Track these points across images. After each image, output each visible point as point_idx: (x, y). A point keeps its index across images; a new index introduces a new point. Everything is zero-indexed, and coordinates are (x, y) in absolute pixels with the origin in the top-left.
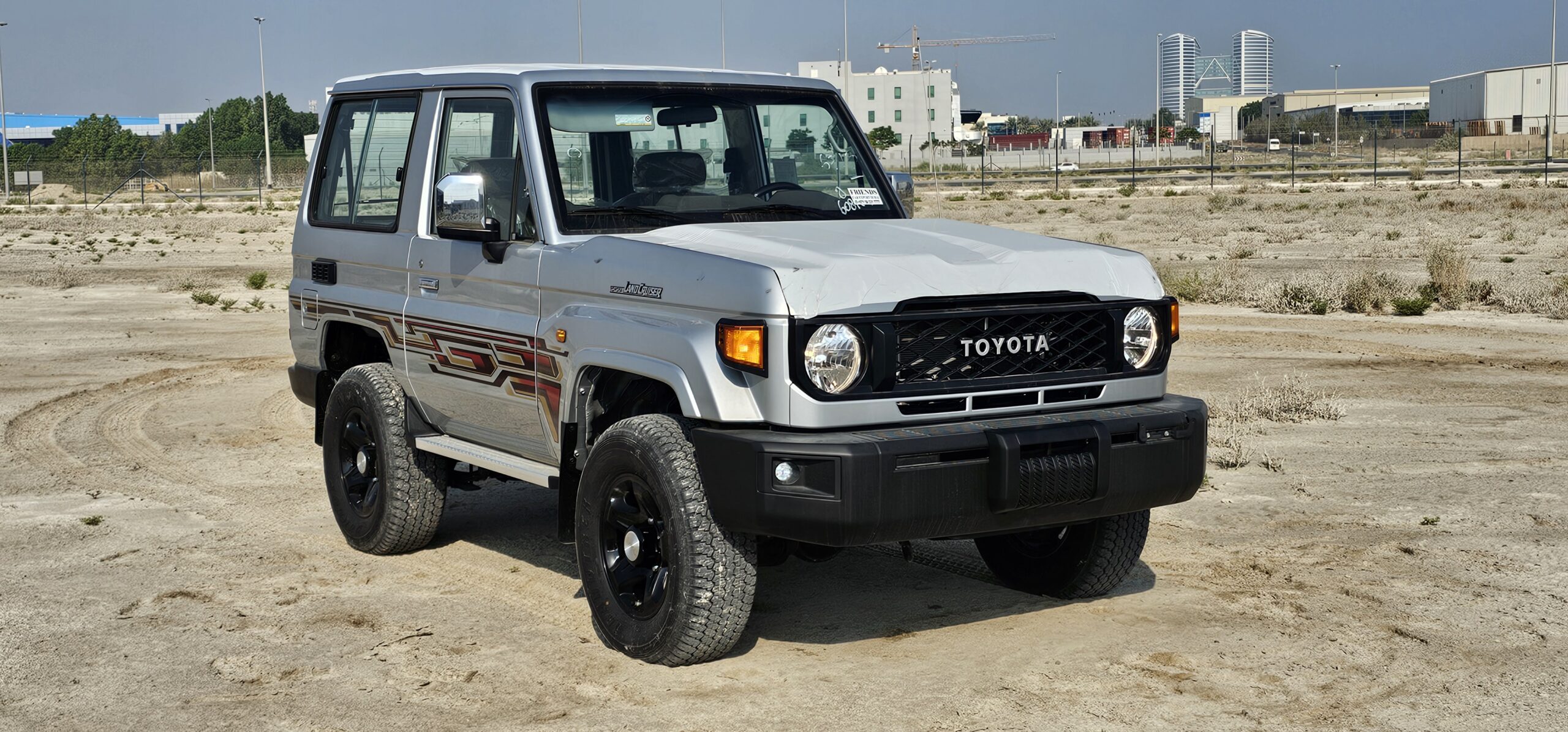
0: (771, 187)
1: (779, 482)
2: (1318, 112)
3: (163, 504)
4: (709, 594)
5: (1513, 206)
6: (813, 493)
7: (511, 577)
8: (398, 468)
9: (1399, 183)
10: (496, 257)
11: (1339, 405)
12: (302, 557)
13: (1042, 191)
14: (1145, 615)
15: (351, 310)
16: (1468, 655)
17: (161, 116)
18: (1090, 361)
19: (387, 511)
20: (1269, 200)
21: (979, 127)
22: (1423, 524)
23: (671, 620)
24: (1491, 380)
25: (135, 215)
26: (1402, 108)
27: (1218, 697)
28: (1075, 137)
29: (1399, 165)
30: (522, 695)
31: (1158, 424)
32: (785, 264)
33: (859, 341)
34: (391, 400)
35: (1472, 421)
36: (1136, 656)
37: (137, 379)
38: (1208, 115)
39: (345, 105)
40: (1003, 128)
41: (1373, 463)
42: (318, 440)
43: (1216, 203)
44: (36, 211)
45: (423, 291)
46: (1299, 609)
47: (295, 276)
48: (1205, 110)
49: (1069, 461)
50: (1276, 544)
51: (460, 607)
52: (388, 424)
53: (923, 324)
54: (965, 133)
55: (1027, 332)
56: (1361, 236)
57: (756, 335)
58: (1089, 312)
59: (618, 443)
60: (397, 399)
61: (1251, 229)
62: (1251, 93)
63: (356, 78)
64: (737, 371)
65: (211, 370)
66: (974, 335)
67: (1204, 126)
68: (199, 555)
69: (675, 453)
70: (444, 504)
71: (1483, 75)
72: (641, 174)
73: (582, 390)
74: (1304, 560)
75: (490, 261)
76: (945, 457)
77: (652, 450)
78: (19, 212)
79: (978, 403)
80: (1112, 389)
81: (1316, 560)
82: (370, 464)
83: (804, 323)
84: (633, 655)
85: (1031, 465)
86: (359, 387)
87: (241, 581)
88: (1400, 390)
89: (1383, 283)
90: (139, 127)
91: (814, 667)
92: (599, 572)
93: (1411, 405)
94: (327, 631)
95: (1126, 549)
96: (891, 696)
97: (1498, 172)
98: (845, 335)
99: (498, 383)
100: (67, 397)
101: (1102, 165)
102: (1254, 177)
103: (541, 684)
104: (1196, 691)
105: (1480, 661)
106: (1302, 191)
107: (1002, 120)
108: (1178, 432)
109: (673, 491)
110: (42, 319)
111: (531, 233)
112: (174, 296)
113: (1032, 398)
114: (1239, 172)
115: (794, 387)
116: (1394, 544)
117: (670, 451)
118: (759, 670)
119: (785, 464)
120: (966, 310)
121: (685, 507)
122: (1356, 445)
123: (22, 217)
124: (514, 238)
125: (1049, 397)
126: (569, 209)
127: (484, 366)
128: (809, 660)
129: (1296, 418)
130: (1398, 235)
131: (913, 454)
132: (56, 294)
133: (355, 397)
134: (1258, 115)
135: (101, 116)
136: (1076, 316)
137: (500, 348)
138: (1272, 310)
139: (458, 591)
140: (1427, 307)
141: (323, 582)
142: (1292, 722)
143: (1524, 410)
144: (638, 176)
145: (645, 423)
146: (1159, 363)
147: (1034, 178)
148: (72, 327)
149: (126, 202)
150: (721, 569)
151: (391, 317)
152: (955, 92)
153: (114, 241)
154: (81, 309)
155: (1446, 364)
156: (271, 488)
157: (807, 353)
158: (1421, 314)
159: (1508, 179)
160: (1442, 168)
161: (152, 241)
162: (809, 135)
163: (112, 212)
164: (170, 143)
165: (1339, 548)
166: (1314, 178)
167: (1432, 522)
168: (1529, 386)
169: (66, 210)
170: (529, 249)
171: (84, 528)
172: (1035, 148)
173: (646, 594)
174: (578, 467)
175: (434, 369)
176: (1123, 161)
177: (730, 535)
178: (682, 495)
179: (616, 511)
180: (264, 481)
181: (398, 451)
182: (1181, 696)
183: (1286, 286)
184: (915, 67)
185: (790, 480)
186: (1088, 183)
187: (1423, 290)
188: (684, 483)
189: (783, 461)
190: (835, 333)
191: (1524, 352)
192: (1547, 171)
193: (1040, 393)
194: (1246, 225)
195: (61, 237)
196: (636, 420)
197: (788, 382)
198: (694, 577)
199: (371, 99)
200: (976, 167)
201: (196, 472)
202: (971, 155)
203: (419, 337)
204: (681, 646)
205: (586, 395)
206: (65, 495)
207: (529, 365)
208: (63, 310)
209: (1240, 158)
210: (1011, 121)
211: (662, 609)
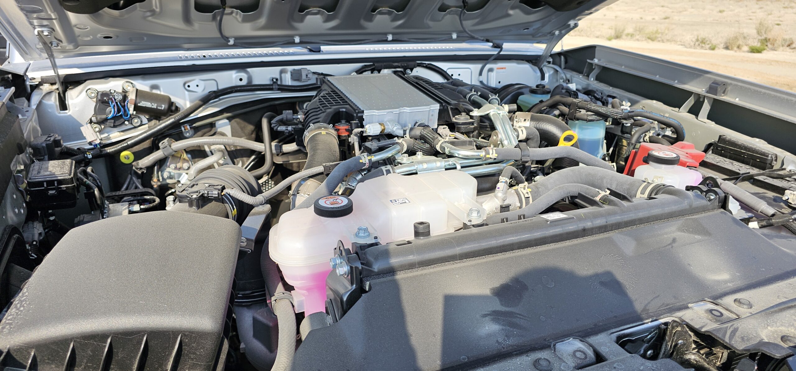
130: (724, 11)
138: (691, 47)
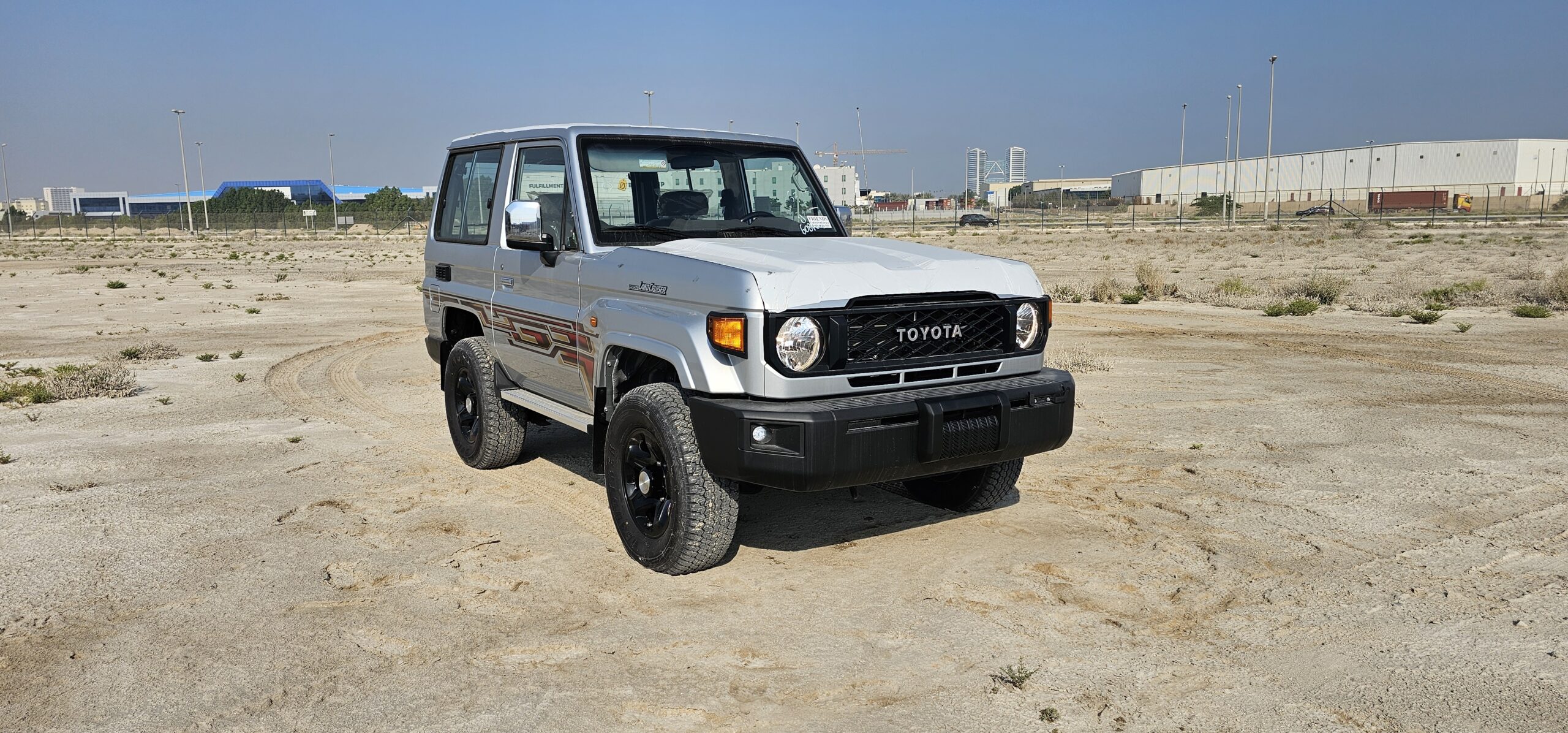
0: (752, 215)
1: (756, 442)
2: (1052, 191)
3: (348, 427)
4: (701, 524)
5: (1166, 242)
6: (783, 451)
7: (568, 489)
8: (491, 411)
9: (1100, 229)
10: (551, 262)
11: (1108, 361)
12: (426, 471)
13: (905, 233)
14: (1022, 528)
15: (459, 299)
16: (1270, 564)
17: (424, 188)
18: (990, 345)
19: (484, 441)
20: (1031, 238)
21: (870, 198)
22: (1191, 448)
23: (672, 542)
24: (1195, 345)
25: (405, 241)
26: (1096, 190)
27: (1095, 608)
28: (921, 204)
29: (1097, 220)
30: (555, 604)
31: (1043, 391)
32: (760, 269)
33: (818, 330)
34: (485, 364)
35: (1194, 372)
36: (1023, 566)
37: (365, 339)
38: (993, 193)
39: (458, 156)
40: (882, 199)
41: (1141, 402)
42: (443, 389)
43: (1002, 239)
44: (350, 239)
45: (504, 287)
46: (1131, 521)
47: (426, 276)
48: (991, 190)
49: (979, 422)
50: (1097, 465)
51: (526, 517)
52: (484, 380)
53: (868, 317)
54: (862, 201)
55: (947, 322)
56: (1087, 258)
57: (737, 325)
58: (991, 307)
59: (632, 404)
60: (491, 363)
61: (1025, 254)
62: (1015, 181)
63: (464, 137)
64: (724, 353)
65: (412, 333)
66: (907, 325)
67: (991, 199)
68: (358, 468)
69: (676, 415)
70: (525, 435)
71: (1141, 172)
72: (663, 206)
73: (609, 363)
74: (1121, 478)
75: (546, 265)
76: (884, 422)
77: (658, 412)
78: (341, 239)
79: (909, 377)
80: (1006, 365)
81: (1129, 478)
82: (474, 406)
83: (776, 316)
84: (646, 564)
85: (951, 426)
86: (465, 354)
87: (378, 491)
88: (1142, 351)
89: (1114, 284)
90: (412, 194)
91: (782, 576)
92: (622, 499)
93: (1152, 361)
94: (422, 538)
95: (1007, 478)
96: (842, 604)
97: (1153, 224)
98: (808, 325)
99: (553, 355)
100: (317, 350)
101: (936, 219)
102: (1020, 226)
103: (572, 592)
104: (1076, 600)
105: (1280, 571)
106: (1047, 233)
107: (882, 194)
108: (1057, 398)
109: (674, 445)
110: (326, 300)
111: (574, 246)
112: (410, 287)
113: (949, 372)
114: (1010, 223)
115: (768, 367)
116: (1179, 466)
117: (672, 413)
118: (740, 579)
119: (760, 427)
120: (901, 305)
121: (683, 457)
122: (1127, 389)
123: (341, 242)
124: (564, 248)
125: (961, 371)
126: (603, 227)
127: (544, 343)
128: (779, 568)
129: (1084, 371)
131: (861, 420)
132: (340, 285)
133: (463, 360)
134: (1019, 193)
135: (390, 188)
136: (982, 310)
137: (553, 330)
139: (529, 501)
140: (1141, 299)
141: (434, 492)
142: (1158, 633)
143: (1223, 365)
144: (660, 208)
145: (654, 391)
146: (1039, 345)
147: (900, 226)
148: (341, 305)
149: (401, 234)
150: (711, 505)
151: (484, 305)
152: (857, 179)
153: (386, 255)
154: (352, 294)
155: (1163, 334)
156: (424, 415)
157: (778, 339)
158: (1137, 303)
159: (1159, 227)
160: (1120, 222)
161: (407, 256)
162: (778, 201)
163: (392, 240)
164: (429, 203)
165: (1142, 468)
166: (1053, 227)
167: (1198, 448)
168: (1219, 349)
169: (367, 238)
170: (573, 257)
171: (289, 445)
172: (899, 210)
173: (655, 519)
174: (607, 420)
175: (511, 343)
176: (947, 217)
177: (716, 479)
178: (681, 449)
179: (634, 456)
180: (421, 410)
181: (490, 399)
182: (1065, 606)
183: (1057, 286)
184: (835, 165)
185: (764, 440)
186: (930, 229)
187: (1137, 289)
188: (683, 439)
189: (759, 426)
190: (800, 324)
191: (1207, 327)
192: (1180, 223)
193: (954, 369)
194: (1021, 252)
195: (357, 253)
196: (647, 388)
197: (764, 362)
198: (690, 511)
199: (472, 152)
200: (868, 220)
201: (380, 403)
202: (865, 213)
203: (502, 320)
204: (680, 561)
205: (612, 366)
206: (288, 419)
207: (573, 343)
208: (340, 294)
209: (1010, 216)
210: (887, 195)
211: (666, 533)
